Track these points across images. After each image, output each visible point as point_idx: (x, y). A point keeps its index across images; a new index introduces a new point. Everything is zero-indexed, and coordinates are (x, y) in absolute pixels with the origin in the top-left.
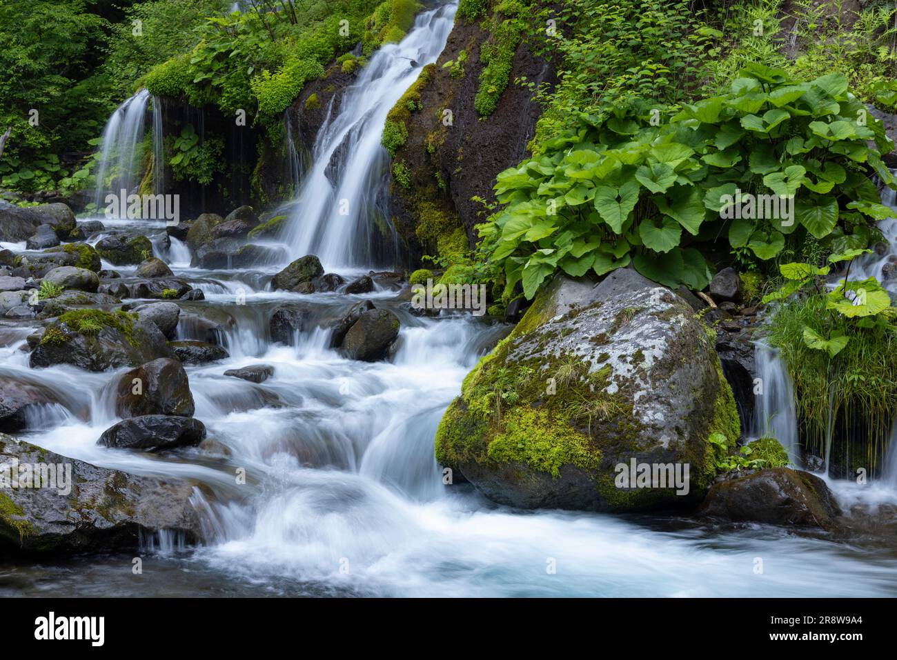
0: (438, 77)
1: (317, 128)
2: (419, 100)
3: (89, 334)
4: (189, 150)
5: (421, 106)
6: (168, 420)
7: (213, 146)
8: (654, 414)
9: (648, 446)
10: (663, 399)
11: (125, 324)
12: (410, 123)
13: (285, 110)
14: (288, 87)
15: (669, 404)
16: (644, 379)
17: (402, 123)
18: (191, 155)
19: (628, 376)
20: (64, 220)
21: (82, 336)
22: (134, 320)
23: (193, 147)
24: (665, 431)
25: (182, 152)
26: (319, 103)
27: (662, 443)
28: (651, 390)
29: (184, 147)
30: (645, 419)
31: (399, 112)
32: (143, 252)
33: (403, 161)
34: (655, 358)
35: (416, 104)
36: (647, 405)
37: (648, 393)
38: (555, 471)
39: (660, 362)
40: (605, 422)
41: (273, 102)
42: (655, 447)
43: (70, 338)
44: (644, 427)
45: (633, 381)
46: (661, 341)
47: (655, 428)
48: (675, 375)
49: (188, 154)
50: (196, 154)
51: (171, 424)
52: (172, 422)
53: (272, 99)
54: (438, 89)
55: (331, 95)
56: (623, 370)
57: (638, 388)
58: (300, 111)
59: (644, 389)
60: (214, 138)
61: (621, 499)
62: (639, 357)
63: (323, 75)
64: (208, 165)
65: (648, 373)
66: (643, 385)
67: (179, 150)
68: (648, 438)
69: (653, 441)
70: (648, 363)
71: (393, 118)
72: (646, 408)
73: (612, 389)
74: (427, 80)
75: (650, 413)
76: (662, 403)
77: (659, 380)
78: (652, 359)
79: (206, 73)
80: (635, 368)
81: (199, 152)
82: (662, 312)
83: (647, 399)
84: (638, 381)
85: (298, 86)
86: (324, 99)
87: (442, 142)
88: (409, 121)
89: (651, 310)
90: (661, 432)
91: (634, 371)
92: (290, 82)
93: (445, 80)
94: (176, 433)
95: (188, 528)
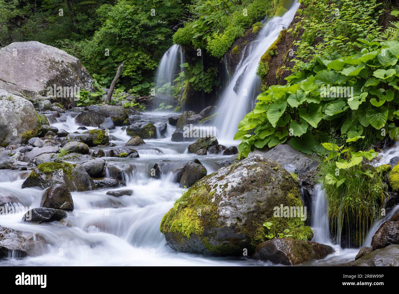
0: (287, 37)
1: (237, 64)
2: (276, 50)
3: (47, 173)
4: (199, 74)
5: (277, 53)
6: (47, 210)
7: (213, 71)
8: (226, 211)
9: (221, 225)
10: (233, 205)
11: (67, 169)
12: (271, 63)
13: (224, 55)
14: (226, 42)
15: (236, 207)
16: (225, 196)
17: (267, 63)
18: (199, 77)
19: (220, 194)
20: (121, 115)
21: (44, 174)
22: (73, 167)
23: (201, 72)
24: (229, 219)
25: (196, 75)
26: (239, 51)
27: (227, 224)
28: (227, 201)
29: (196, 72)
30: (221, 214)
31: (265, 57)
32: (149, 132)
33: (266, 83)
34: (232, 186)
35: (275, 52)
36: (224, 207)
37: (225, 202)
38: (188, 236)
39: (234, 188)
40: (208, 214)
41: (218, 51)
42: (224, 226)
43: (39, 175)
44: (220, 217)
45: (221, 196)
46: (238, 179)
47: (225, 218)
48: (245, 194)
49: (198, 76)
50: (202, 76)
51: (48, 212)
52: (48, 211)
53: (217, 49)
54: (287, 43)
55: (245, 45)
56: (219, 191)
57: (222, 199)
58: (230, 55)
59: (224, 200)
60: (213, 67)
61: (213, 249)
62: (226, 186)
63: (243, 35)
64: (209, 82)
65: (227, 193)
66: (224, 198)
67: (193, 74)
68: (221, 222)
69: (223, 223)
70: (229, 188)
71: (263, 60)
72: (223, 209)
73: (213, 200)
74: (281, 39)
75: (224, 211)
76: (232, 206)
77: (232, 196)
78: (231, 187)
79: (200, 32)
80: (223, 190)
81: (204, 75)
82: (249, 166)
83: (225, 205)
84: (222, 196)
85: (231, 41)
86: (242, 48)
87: (282, 73)
88: (271, 61)
89: (244, 165)
90: (227, 219)
91: (222, 192)
92: (227, 39)
93: (290, 38)
94: (50, 215)
95: (25, 250)
